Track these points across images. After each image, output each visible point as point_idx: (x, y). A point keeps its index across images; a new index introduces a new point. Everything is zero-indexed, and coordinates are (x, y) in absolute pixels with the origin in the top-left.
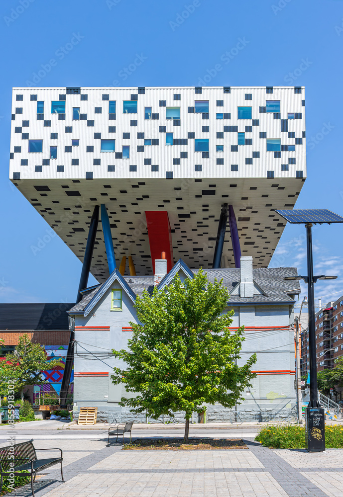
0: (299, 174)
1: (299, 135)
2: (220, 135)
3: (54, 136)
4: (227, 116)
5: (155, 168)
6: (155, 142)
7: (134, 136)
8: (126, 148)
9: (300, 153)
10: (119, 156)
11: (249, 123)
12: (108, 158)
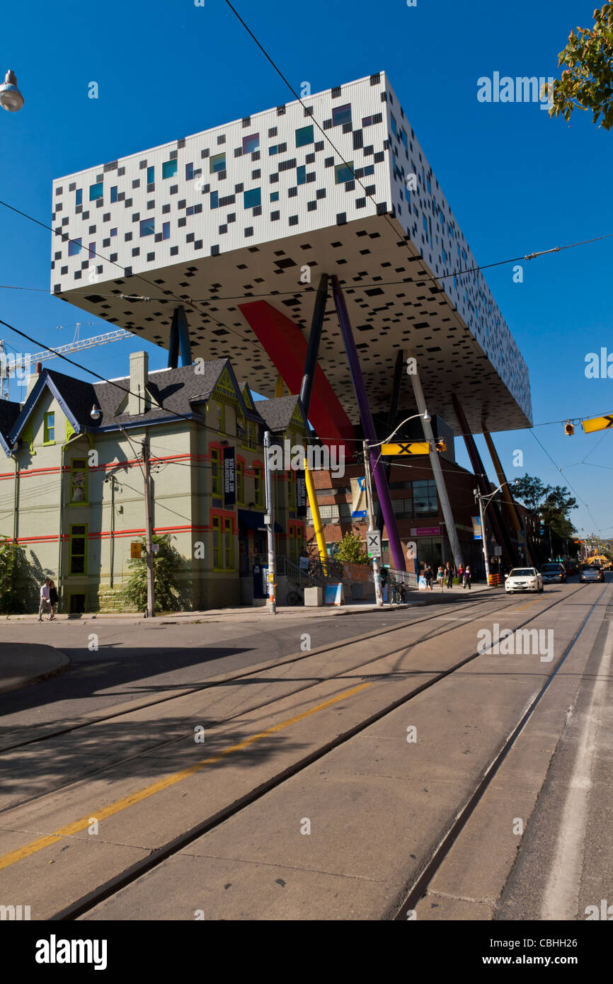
0: (381, 208)
1: (378, 148)
2: (274, 178)
3: (93, 230)
4: (282, 148)
5: (199, 245)
6: (198, 209)
7: (174, 207)
8: (166, 226)
9: (382, 176)
10: (159, 238)
11: (310, 149)
12: (147, 244)
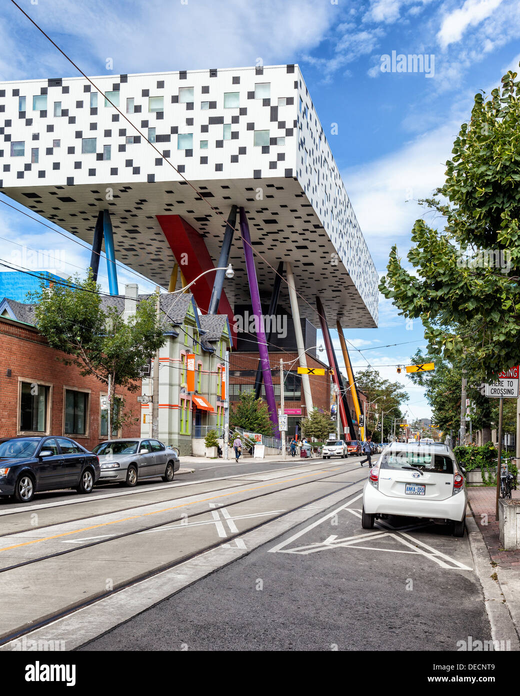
0: (289, 172)
1: (290, 125)
2: (204, 129)
3: (36, 137)
4: (213, 105)
5: (137, 171)
6: (137, 140)
7: (115, 133)
8: (107, 148)
9: (289, 146)
10: (100, 157)
11: (236, 112)
12: (89, 161)
